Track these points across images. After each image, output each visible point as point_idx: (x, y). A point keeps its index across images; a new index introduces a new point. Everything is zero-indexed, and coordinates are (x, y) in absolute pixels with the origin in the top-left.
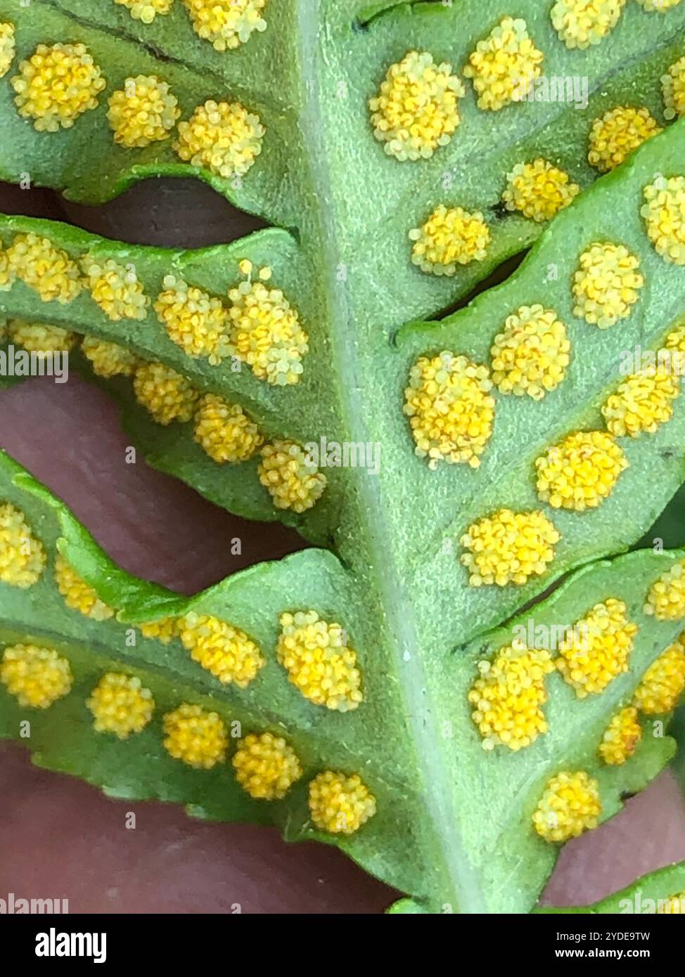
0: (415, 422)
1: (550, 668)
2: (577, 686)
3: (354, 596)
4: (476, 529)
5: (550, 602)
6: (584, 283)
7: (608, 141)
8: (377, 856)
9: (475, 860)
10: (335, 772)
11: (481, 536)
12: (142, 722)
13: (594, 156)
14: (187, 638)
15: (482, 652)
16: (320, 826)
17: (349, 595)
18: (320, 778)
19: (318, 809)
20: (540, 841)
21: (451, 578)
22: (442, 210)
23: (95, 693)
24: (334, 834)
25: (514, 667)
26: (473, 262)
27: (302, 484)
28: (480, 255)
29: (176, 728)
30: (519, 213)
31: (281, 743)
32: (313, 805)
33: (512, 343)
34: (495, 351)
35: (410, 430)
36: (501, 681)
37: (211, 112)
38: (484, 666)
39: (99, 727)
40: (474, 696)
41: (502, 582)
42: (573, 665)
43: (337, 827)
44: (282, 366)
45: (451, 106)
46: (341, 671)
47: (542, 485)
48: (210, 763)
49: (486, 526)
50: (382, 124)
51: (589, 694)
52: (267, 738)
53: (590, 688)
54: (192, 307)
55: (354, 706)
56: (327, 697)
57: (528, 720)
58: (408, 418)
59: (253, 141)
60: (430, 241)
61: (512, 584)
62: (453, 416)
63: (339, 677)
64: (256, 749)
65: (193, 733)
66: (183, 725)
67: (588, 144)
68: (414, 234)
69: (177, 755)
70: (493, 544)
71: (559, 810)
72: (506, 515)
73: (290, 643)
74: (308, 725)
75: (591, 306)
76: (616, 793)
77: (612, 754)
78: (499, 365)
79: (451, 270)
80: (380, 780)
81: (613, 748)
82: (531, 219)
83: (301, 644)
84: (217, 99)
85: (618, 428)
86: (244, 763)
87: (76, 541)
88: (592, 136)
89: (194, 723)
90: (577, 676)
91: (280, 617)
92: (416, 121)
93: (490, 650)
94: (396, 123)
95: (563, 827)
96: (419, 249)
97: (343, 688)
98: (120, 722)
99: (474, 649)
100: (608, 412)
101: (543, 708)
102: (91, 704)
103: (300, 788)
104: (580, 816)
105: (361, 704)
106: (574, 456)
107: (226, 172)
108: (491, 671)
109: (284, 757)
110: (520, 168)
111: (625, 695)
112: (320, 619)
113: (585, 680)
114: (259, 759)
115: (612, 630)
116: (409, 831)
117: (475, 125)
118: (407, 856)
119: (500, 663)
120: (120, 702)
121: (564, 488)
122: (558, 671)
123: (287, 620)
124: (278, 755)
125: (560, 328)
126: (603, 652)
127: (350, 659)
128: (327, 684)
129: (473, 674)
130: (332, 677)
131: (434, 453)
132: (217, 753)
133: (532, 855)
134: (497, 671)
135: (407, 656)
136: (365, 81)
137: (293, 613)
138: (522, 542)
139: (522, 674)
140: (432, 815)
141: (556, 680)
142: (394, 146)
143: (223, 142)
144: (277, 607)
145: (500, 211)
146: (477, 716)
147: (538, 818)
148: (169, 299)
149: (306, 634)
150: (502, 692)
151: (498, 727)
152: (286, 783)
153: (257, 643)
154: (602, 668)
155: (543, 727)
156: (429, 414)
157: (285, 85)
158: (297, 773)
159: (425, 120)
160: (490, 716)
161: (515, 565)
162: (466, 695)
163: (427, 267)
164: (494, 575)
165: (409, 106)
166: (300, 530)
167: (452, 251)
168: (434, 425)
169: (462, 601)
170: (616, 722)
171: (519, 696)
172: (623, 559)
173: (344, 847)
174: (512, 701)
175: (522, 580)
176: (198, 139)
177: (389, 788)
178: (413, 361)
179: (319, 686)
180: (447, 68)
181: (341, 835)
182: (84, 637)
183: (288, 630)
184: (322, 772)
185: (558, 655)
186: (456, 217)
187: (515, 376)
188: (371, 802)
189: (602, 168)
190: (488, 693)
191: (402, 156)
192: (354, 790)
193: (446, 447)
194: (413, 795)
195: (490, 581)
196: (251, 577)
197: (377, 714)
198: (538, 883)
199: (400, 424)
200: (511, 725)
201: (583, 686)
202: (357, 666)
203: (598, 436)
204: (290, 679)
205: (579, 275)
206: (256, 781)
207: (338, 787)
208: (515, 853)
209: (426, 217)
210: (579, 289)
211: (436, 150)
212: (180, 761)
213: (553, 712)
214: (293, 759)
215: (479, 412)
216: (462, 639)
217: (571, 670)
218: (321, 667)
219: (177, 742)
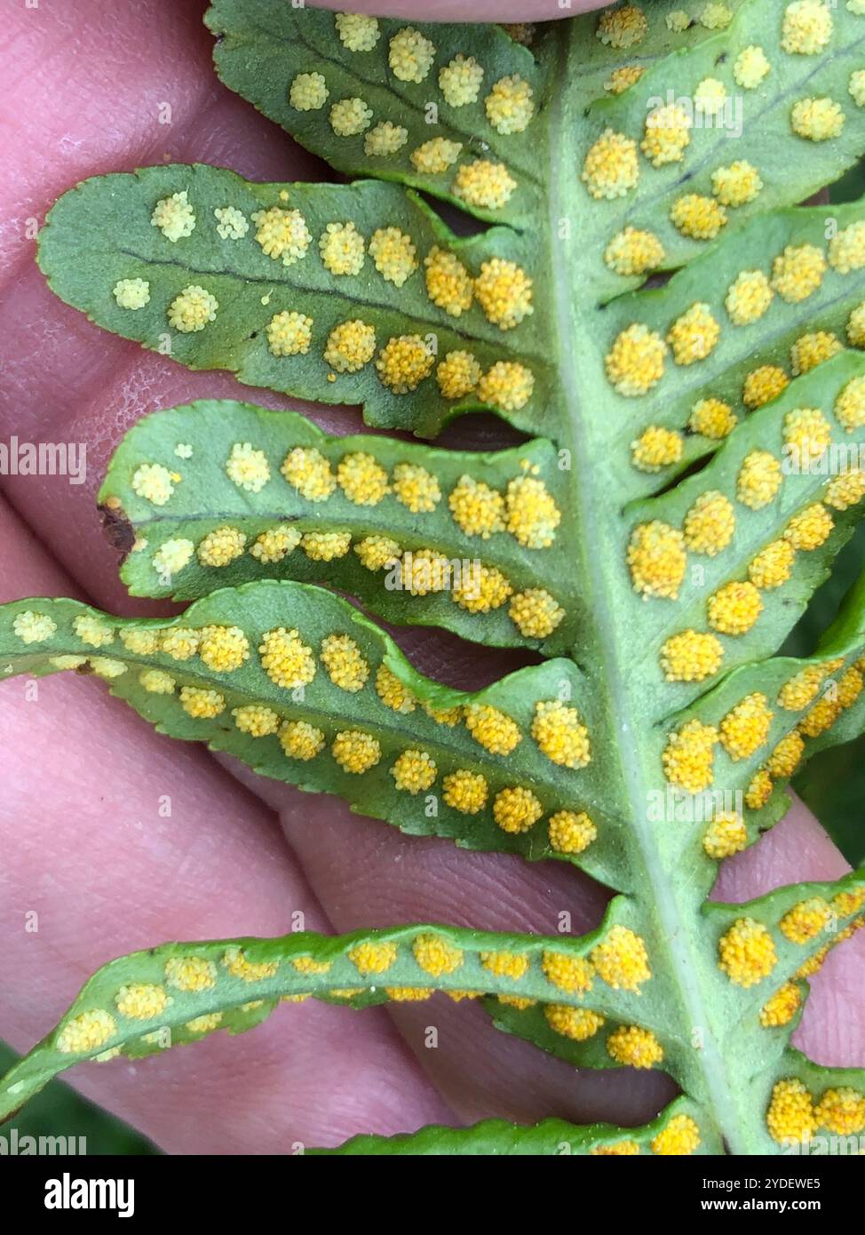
0: (635, 569)
1: (716, 739)
2: (733, 753)
3: (587, 689)
4: (672, 643)
5: (719, 690)
6: (747, 477)
7: (758, 387)
8: (599, 866)
9: (667, 867)
10: (568, 811)
11: (675, 646)
12: (429, 783)
13: (748, 397)
14: (471, 721)
15: (673, 727)
16: (558, 848)
17: (584, 688)
18: (557, 816)
19: (556, 837)
20: (707, 857)
21: (654, 675)
22: (652, 429)
23: (398, 763)
24: (568, 853)
25: (693, 737)
26: (673, 463)
27: (549, 618)
28: (678, 458)
29: (454, 785)
30: (699, 433)
31: (529, 794)
32: (553, 834)
33: (701, 515)
34: (688, 521)
35: (631, 574)
36: (685, 747)
37: (500, 369)
38: (673, 737)
39: (399, 786)
40: (666, 757)
41: (689, 678)
42: (731, 737)
43: (569, 848)
44: (542, 534)
45: (660, 362)
46: (577, 741)
47: (713, 615)
48: (475, 810)
49: (678, 640)
50: (615, 372)
51: (741, 758)
52: (519, 790)
53: (742, 753)
54: (480, 496)
55: (584, 764)
56: (567, 759)
57: (702, 774)
58: (629, 567)
59: (527, 386)
60: (646, 449)
61: (695, 680)
62: (662, 563)
63: (577, 744)
64: (511, 798)
65: (466, 789)
66: (459, 784)
67: (743, 389)
68: (635, 444)
69: (453, 804)
70: (684, 652)
71: (721, 836)
72: (691, 634)
73: (543, 722)
74: (551, 779)
75: (750, 493)
76: (756, 827)
77: (754, 801)
78: (690, 530)
79: (657, 469)
80: (602, 814)
81: (755, 797)
82: (708, 436)
83: (550, 723)
84: (504, 361)
85: (759, 580)
86: (502, 808)
87: (395, 658)
88: (747, 384)
89: (467, 782)
90: (734, 745)
91: (536, 705)
92: (638, 369)
93: (677, 725)
94: (625, 370)
95: (724, 848)
96: (639, 454)
97: (579, 752)
98: (413, 782)
99: (668, 725)
100: (753, 570)
101: (711, 766)
102: (395, 771)
103: (543, 824)
104: (734, 841)
105: (589, 763)
106: (734, 596)
107: (509, 407)
108: (678, 740)
109: (531, 804)
110: (701, 403)
111: (763, 762)
112: (563, 705)
113: (738, 748)
114: (513, 804)
115: (757, 714)
116: (622, 849)
117: (674, 374)
118: (621, 866)
119: (685, 734)
120: (414, 770)
121: (728, 617)
122: (720, 742)
123: (541, 706)
124: (528, 801)
125: (730, 508)
126: (751, 729)
127: (584, 731)
128: (568, 750)
129: (665, 742)
130: (571, 744)
131: (648, 589)
132: (481, 802)
133: (704, 865)
134: (682, 740)
135: (625, 728)
136: (602, 343)
137: (545, 702)
138: (702, 651)
139: (699, 742)
140: (639, 836)
141: (719, 748)
142: (623, 386)
143: (508, 387)
144: (534, 699)
145: (687, 431)
146: (668, 770)
147: (707, 841)
148: (464, 492)
149: (555, 715)
150: (685, 754)
151: (682, 778)
152: (532, 820)
153: (518, 725)
154: (750, 739)
155: (711, 779)
156: (646, 562)
157: (549, 346)
158: (539, 813)
159: (643, 369)
160: (677, 770)
161: (697, 667)
162: (661, 757)
163: (641, 467)
164: (682, 674)
165: (634, 358)
166: (541, 650)
167: (661, 455)
168: (649, 569)
169: (661, 691)
170: (757, 779)
171: (696, 757)
172: (766, 663)
173: (576, 861)
174: (692, 760)
175: (701, 677)
176: (492, 387)
177: (609, 820)
178: (634, 528)
179: (562, 751)
180: (656, 335)
181: (572, 853)
182: (394, 725)
183: (541, 713)
184: (559, 812)
185: (721, 731)
186: (661, 435)
187: (701, 539)
188: (594, 830)
189: (751, 406)
190: (676, 754)
191: (627, 393)
192: (583, 822)
193: (656, 584)
194: (625, 825)
195: (680, 678)
196: (520, 676)
197: (601, 769)
198: (708, 884)
199: (624, 571)
200: (690, 776)
201: (737, 752)
202: (587, 737)
203: (747, 584)
204: (541, 747)
205: (743, 472)
206: (511, 819)
207: (571, 821)
208: (693, 864)
209: (641, 433)
210: (743, 482)
211: (649, 389)
212: (455, 809)
213: (717, 770)
214: (537, 805)
215: (677, 561)
216: (660, 717)
217: (729, 741)
218: (564, 737)
219: (454, 797)
